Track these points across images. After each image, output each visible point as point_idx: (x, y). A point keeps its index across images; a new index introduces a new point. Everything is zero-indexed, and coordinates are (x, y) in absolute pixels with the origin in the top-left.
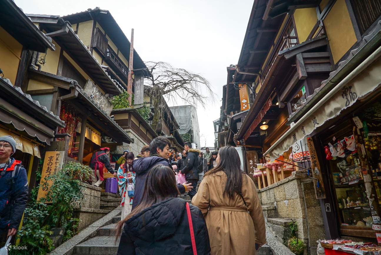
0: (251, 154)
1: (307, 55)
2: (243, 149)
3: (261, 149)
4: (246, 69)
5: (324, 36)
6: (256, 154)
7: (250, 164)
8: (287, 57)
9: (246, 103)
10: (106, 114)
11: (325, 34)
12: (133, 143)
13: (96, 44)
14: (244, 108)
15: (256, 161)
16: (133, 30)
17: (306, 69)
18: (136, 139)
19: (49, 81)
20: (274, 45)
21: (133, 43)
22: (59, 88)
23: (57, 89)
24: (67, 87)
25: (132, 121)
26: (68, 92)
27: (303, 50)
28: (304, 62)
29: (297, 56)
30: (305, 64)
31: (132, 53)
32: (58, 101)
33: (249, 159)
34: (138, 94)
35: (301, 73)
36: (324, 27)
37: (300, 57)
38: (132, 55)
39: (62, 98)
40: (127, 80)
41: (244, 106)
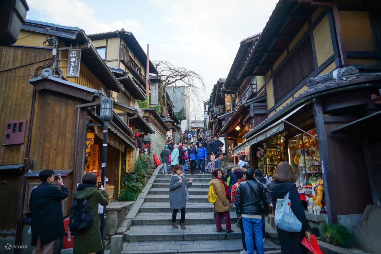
0: (230, 143)
1: (256, 104)
2: (225, 139)
3: (236, 140)
4: (229, 88)
5: (265, 94)
6: (233, 143)
7: (229, 149)
8: (246, 105)
9: (229, 105)
10: (141, 116)
11: (266, 93)
12: (154, 133)
13: (122, 58)
14: (228, 109)
15: (233, 147)
16: (148, 45)
17: (254, 112)
18: (156, 131)
19: (121, 108)
20: (246, 79)
21: (149, 56)
22: (127, 113)
23: (126, 113)
24: (132, 112)
25: (151, 117)
26: (133, 115)
27: (254, 102)
28: (254, 108)
29: (251, 105)
30: (254, 109)
31: (148, 64)
32: (127, 120)
33: (229, 146)
34: (154, 97)
35: (252, 114)
36: (266, 89)
37: (252, 106)
38: (148, 66)
39: (129, 118)
40: (146, 85)
41: (228, 107)
